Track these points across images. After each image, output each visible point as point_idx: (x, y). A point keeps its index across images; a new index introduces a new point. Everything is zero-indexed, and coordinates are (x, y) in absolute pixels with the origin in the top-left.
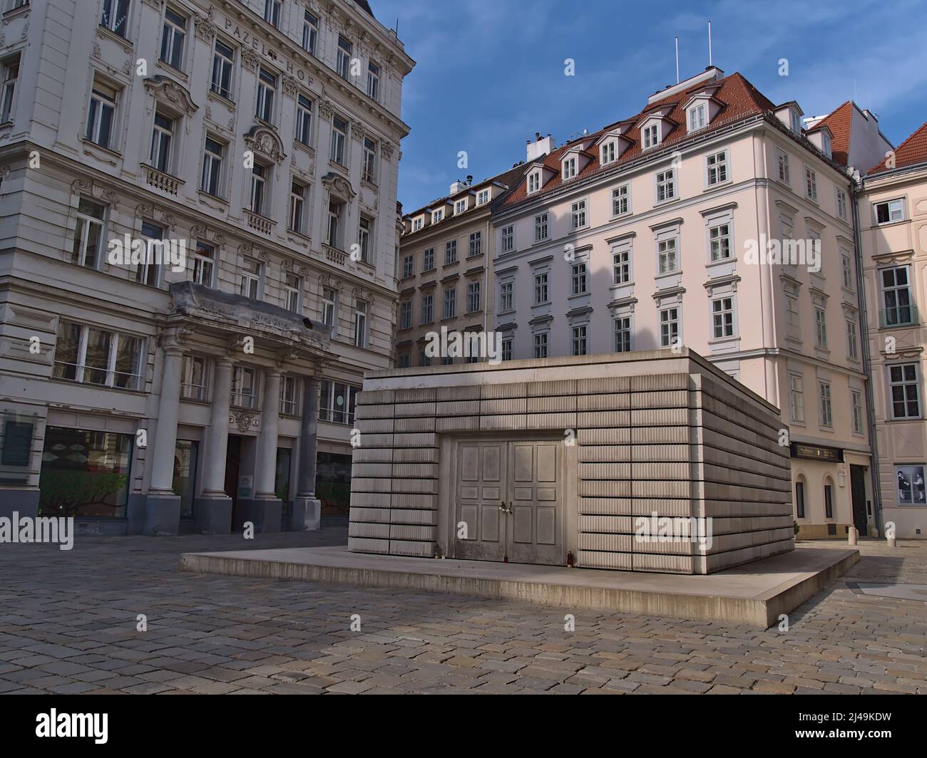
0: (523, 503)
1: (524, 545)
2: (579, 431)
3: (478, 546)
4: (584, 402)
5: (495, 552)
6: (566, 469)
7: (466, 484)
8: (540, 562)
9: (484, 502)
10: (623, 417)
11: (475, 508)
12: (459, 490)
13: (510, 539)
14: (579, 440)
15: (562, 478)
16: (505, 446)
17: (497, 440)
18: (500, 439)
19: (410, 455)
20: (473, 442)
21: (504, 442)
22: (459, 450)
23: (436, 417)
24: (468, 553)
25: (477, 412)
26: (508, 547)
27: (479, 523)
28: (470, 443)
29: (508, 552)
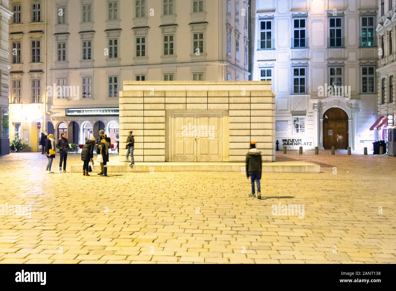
0: (204, 139)
1: (205, 155)
2: (230, 111)
3: (184, 156)
4: (232, 100)
5: (192, 158)
6: (222, 125)
7: (178, 131)
8: (212, 161)
9: (187, 139)
11: (183, 141)
12: (175, 134)
13: (199, 153)
14: (230, 115)
15: (221, 129)
16: (196, 116)
17: (192, 113)
18: (194, 114)
19: (153, 120)
20: (181, 115)
21: (195, 114)
22: (174, 118)
23: (165, 104)
24: (180, 159)
25: (185, 102)
26: (198, 156)
27: (185, 147)
28: (180, 115)
29: (198, 158)
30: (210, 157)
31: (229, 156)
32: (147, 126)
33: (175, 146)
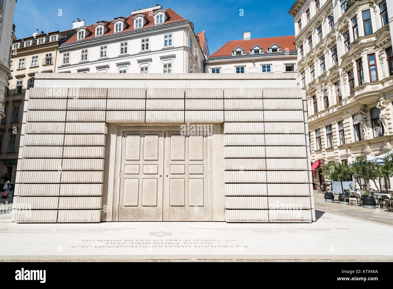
0: (178, 176)
1: (178, 208)
2: (225, 124)
3: (139, 210)
4: (229, 104)
5: (153, 214)
6: (211, 151)
7: (129, 163)
9: (144, 176)
10: (258, 116)
11: (137, 181)
12: (123, 167)
13: (167, 203)
14: (225, 131)
15: (209, 158)
16: (163, 134)
17: (156, 130)
18: (159, 130)
19: (81, 140)
20: (136, 131)
21: (162, 131)
22: (123, 136)
23: (106, 110)
24: (130, 216)
25: (143, 108)
26: (165, 209)
27: (140, 192)
28: (133, 131)
29: (165, 213)
30: (188, 212)
31: (225, 211)
32: (70, 152)
33: (122, 190)
